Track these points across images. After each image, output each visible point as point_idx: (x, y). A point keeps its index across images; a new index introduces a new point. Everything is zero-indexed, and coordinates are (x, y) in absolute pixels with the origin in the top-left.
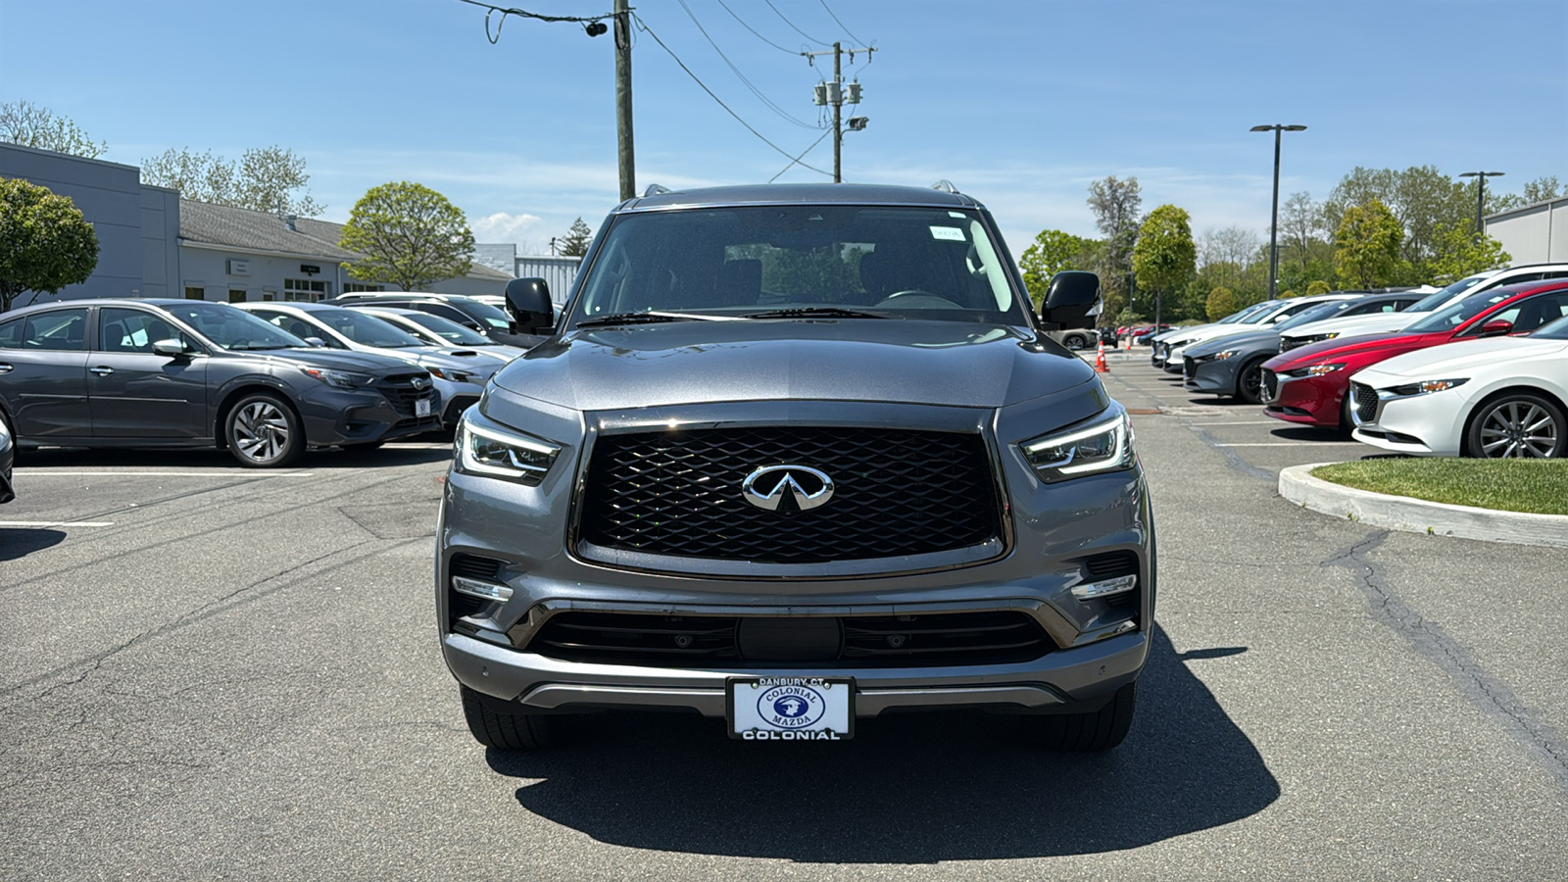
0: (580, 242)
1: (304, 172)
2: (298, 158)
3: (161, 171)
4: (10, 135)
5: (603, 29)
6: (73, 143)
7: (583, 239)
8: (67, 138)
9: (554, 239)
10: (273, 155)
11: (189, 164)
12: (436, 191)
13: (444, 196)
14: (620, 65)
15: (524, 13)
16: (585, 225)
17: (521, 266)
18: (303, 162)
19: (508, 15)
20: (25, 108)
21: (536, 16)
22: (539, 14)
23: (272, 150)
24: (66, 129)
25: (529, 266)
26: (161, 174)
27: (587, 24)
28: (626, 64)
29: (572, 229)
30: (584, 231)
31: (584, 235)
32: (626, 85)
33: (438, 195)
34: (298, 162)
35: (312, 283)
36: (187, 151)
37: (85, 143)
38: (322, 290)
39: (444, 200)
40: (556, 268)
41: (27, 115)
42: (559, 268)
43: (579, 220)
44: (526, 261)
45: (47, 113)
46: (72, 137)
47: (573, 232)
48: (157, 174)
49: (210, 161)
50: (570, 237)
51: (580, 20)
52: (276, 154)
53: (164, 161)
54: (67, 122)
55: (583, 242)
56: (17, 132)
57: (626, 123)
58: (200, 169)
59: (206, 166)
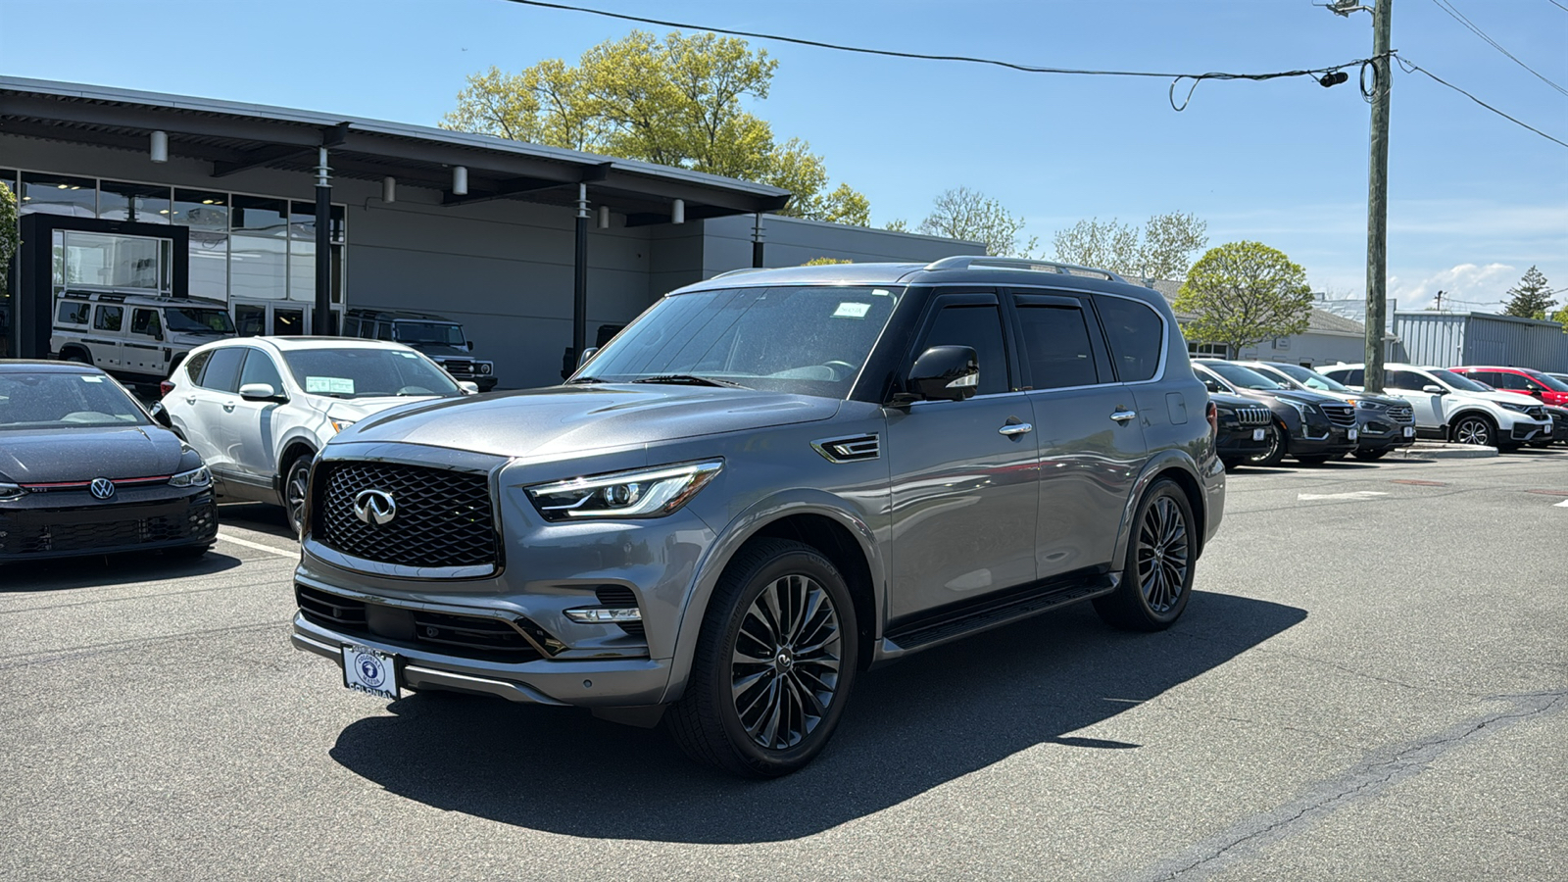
0: (1533, 294)
1: (1205, 234)
2: (1199, 222)
3: (1072, 241)
4: (950, 217)
5: (1342, 77)
6: (997, 221)
7: (1537, 290)
8: (993, 217)
9: (1440, 293)
10: (1174, 220)
11: (1097, 233)
12: (1276, 249)
13: (1283, 253)
14: (1375, 111)
15: (1226, 75)
16: (1540, 274)
17: (1401, 322)
18: (1204, 225)
19: (1201, 80)
20: (964, 193)
21: (1243, 76)
22: (1246, 74)
23: (1173, 216)
24: (992, 209)
25: (1409, 323)
26: (1071, 244)
27: (1320, 76)
28: (1382, 110)
29: (1524, 279)
30: (1538, 282)
31: (1538, 286)
32: (1381, 131)
33: (1277, 252)
34: (1200, 225)
35: (1215, 346)
36: (1096, 222)
37: (1006, 220)
38: (1224, 353)
39: (1284, 257)
40: (1440, 324)
41: (964, 199)
42: (1445, 324)
43: (1533, 269)
44: (1405, 317)
45: (980, 196)
46: (997, 216)
47: (1524, 284)
48: (1069, 244)
49: (1116, 229)
50: (1519, 288)
51: (1309, 72)
52: (1178, 219)
53: (1075, 232)
54: (994, 203)
55: (1536, 293)
56: (955, 214)
57: (1378, 171)
58: (1106, 238)
59: (1112, 234)
